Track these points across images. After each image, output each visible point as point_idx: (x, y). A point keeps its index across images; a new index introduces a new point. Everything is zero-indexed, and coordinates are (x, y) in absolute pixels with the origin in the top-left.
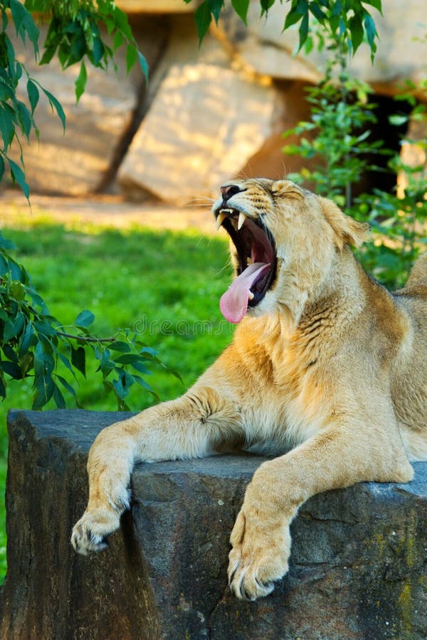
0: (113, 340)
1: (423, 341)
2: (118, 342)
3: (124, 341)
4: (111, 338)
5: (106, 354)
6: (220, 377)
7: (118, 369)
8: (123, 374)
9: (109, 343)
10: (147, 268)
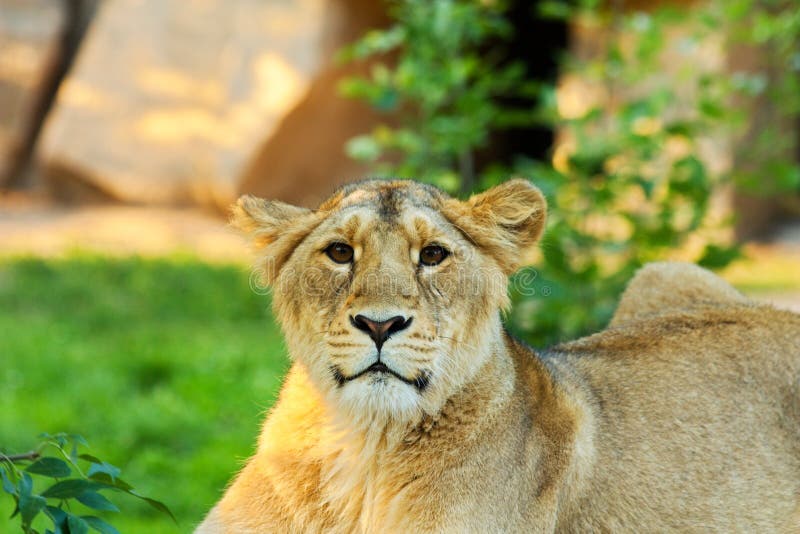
0: (35, 456)
1: (608, 435)
2: (46, 460)
3: (56, 455)
4: (32, 452)
5: (26, 484)
6: (234, 521)
7: (52, 510)
8: (62, 519)
9: (29, 463)
10: (101, 325)
